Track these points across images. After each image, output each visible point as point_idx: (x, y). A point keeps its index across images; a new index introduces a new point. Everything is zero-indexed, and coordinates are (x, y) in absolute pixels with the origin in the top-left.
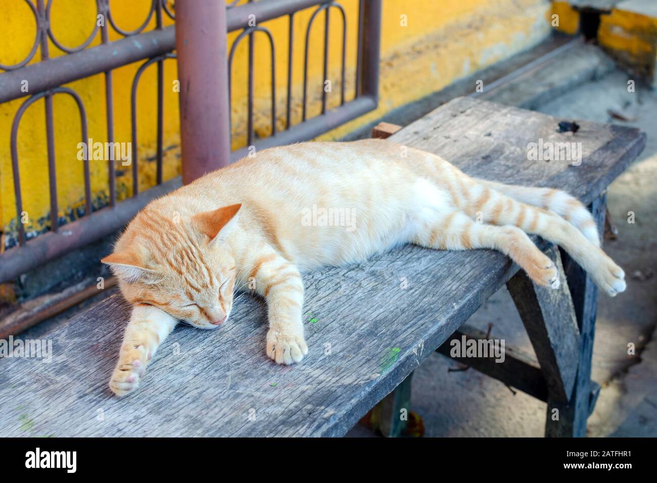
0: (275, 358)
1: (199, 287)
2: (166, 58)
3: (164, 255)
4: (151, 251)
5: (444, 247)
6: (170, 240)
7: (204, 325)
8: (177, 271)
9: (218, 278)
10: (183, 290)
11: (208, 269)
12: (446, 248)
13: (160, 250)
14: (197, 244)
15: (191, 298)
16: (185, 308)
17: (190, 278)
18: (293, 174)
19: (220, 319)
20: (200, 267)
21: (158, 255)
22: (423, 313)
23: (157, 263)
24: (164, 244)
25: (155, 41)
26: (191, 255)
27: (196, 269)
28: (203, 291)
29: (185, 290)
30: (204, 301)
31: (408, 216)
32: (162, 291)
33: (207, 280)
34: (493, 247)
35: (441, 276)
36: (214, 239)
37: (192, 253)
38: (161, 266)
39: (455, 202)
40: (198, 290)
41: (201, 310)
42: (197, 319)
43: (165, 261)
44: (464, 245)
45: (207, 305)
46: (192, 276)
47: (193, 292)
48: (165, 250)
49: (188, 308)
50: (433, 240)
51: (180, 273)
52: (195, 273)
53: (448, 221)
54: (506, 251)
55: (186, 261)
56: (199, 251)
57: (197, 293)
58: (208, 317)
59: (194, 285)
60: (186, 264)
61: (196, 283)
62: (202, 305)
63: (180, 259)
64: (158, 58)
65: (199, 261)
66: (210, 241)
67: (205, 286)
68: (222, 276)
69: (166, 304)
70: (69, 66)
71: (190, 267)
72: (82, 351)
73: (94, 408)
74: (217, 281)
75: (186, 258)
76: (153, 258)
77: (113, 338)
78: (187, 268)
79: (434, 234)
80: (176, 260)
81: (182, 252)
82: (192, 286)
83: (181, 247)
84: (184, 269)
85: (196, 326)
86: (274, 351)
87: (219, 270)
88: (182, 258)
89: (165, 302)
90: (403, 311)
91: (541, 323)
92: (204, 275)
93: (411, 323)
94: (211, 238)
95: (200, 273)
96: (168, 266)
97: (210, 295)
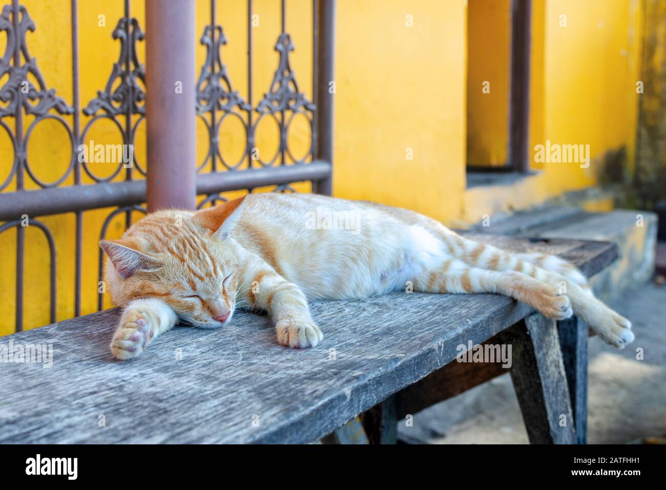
0: (288, 341)
1: (203, 275)
2: (135, 209)
3: (165, 244)
4: (151, 241)
5: (444, 289)
6: (171, 230)
7: (206, 321)
8: (179, 258)
9: (222, 268)
10: (186, 277)
11: (212, 259)
12: (447, 291)
13: (160, 240)
14: (199, 235)
15: (194, 288)
16: (187, 299)
17: (192, 265)
18: (288, 207)
19: (224, 313)
20: (204, 256)
21: (158, 245)
22: (436, 324)
23: (157, 251)
24: (165, 234)
25: (126, 190)
26: (194, 244)
27: (199, 258)
28: (207, 280)
29: (187, 278)
30: (208, 292)
31: (406, 257)
32: (163, 280)
33: (212, 268)
34: (495, 290)
35: (447, 306)
36: (217, 232)
37: (195, 242)
38: (161, 254)
39: (451, 251)
40: (201, 279)
41: (203, 302)
42: (199, 314)
43: (165, 249)
44: (465, 288)
45: (210, 297)
46: (196, 265)
47: (196, 280)
48: (165, 239)
49: (190, 299)
50: (433, 283)
51: (183, 260)
52: (198, 261)
53: (446, 265)
54: (509, 292)
55: (189, 248)
56: (202, 241)
57: (200, 281)
58: (211, 311)
59: (197, 273)
60: (188, 252)
61: (199, 271)
62: (204, 297)
63: (181, 247)
64: (127, 208)
65: (202, 250)
66: (212, 233)
67: (209, 275)
68: (226, 268)
69: (167, 294)
70: (42, 199)
71: (193, 255)
72: (75, 337)
73: (93, 368)
74: (220, 271)
75: (188, 246)
76: (153, 248)
77: (107, 332)
78: (190, 255)
79: (433, 277)
80: (178, 248)
81: (184, 241)
82: (195, 274)
83: (182, 236)
84: (186, 257)
85: (197, 323)
86: (287, 334)
87: (223, 261)
88: (185, 246)
89: (166, 291)
90: (415, 323)
91: (540, 401)
92: (207, 263)
93: (427, 328)
94: (214, 230)
95: (203, 261)
96: (169, 254)
97: (214, 286)
